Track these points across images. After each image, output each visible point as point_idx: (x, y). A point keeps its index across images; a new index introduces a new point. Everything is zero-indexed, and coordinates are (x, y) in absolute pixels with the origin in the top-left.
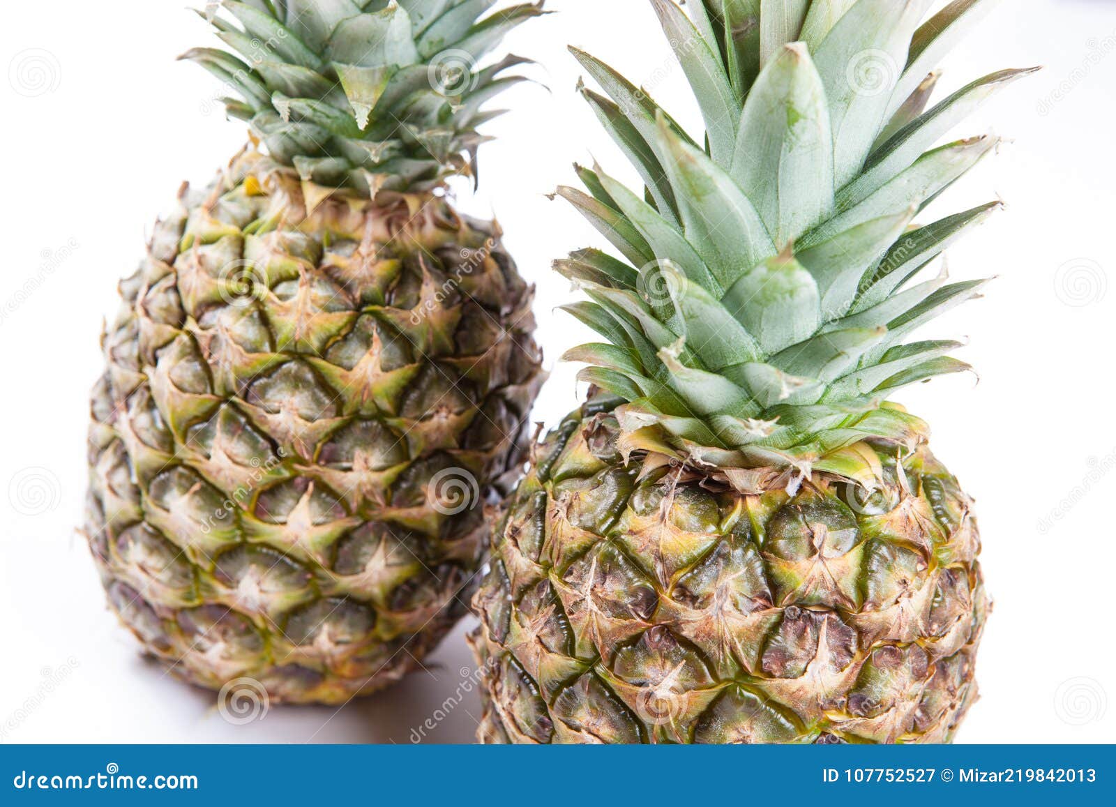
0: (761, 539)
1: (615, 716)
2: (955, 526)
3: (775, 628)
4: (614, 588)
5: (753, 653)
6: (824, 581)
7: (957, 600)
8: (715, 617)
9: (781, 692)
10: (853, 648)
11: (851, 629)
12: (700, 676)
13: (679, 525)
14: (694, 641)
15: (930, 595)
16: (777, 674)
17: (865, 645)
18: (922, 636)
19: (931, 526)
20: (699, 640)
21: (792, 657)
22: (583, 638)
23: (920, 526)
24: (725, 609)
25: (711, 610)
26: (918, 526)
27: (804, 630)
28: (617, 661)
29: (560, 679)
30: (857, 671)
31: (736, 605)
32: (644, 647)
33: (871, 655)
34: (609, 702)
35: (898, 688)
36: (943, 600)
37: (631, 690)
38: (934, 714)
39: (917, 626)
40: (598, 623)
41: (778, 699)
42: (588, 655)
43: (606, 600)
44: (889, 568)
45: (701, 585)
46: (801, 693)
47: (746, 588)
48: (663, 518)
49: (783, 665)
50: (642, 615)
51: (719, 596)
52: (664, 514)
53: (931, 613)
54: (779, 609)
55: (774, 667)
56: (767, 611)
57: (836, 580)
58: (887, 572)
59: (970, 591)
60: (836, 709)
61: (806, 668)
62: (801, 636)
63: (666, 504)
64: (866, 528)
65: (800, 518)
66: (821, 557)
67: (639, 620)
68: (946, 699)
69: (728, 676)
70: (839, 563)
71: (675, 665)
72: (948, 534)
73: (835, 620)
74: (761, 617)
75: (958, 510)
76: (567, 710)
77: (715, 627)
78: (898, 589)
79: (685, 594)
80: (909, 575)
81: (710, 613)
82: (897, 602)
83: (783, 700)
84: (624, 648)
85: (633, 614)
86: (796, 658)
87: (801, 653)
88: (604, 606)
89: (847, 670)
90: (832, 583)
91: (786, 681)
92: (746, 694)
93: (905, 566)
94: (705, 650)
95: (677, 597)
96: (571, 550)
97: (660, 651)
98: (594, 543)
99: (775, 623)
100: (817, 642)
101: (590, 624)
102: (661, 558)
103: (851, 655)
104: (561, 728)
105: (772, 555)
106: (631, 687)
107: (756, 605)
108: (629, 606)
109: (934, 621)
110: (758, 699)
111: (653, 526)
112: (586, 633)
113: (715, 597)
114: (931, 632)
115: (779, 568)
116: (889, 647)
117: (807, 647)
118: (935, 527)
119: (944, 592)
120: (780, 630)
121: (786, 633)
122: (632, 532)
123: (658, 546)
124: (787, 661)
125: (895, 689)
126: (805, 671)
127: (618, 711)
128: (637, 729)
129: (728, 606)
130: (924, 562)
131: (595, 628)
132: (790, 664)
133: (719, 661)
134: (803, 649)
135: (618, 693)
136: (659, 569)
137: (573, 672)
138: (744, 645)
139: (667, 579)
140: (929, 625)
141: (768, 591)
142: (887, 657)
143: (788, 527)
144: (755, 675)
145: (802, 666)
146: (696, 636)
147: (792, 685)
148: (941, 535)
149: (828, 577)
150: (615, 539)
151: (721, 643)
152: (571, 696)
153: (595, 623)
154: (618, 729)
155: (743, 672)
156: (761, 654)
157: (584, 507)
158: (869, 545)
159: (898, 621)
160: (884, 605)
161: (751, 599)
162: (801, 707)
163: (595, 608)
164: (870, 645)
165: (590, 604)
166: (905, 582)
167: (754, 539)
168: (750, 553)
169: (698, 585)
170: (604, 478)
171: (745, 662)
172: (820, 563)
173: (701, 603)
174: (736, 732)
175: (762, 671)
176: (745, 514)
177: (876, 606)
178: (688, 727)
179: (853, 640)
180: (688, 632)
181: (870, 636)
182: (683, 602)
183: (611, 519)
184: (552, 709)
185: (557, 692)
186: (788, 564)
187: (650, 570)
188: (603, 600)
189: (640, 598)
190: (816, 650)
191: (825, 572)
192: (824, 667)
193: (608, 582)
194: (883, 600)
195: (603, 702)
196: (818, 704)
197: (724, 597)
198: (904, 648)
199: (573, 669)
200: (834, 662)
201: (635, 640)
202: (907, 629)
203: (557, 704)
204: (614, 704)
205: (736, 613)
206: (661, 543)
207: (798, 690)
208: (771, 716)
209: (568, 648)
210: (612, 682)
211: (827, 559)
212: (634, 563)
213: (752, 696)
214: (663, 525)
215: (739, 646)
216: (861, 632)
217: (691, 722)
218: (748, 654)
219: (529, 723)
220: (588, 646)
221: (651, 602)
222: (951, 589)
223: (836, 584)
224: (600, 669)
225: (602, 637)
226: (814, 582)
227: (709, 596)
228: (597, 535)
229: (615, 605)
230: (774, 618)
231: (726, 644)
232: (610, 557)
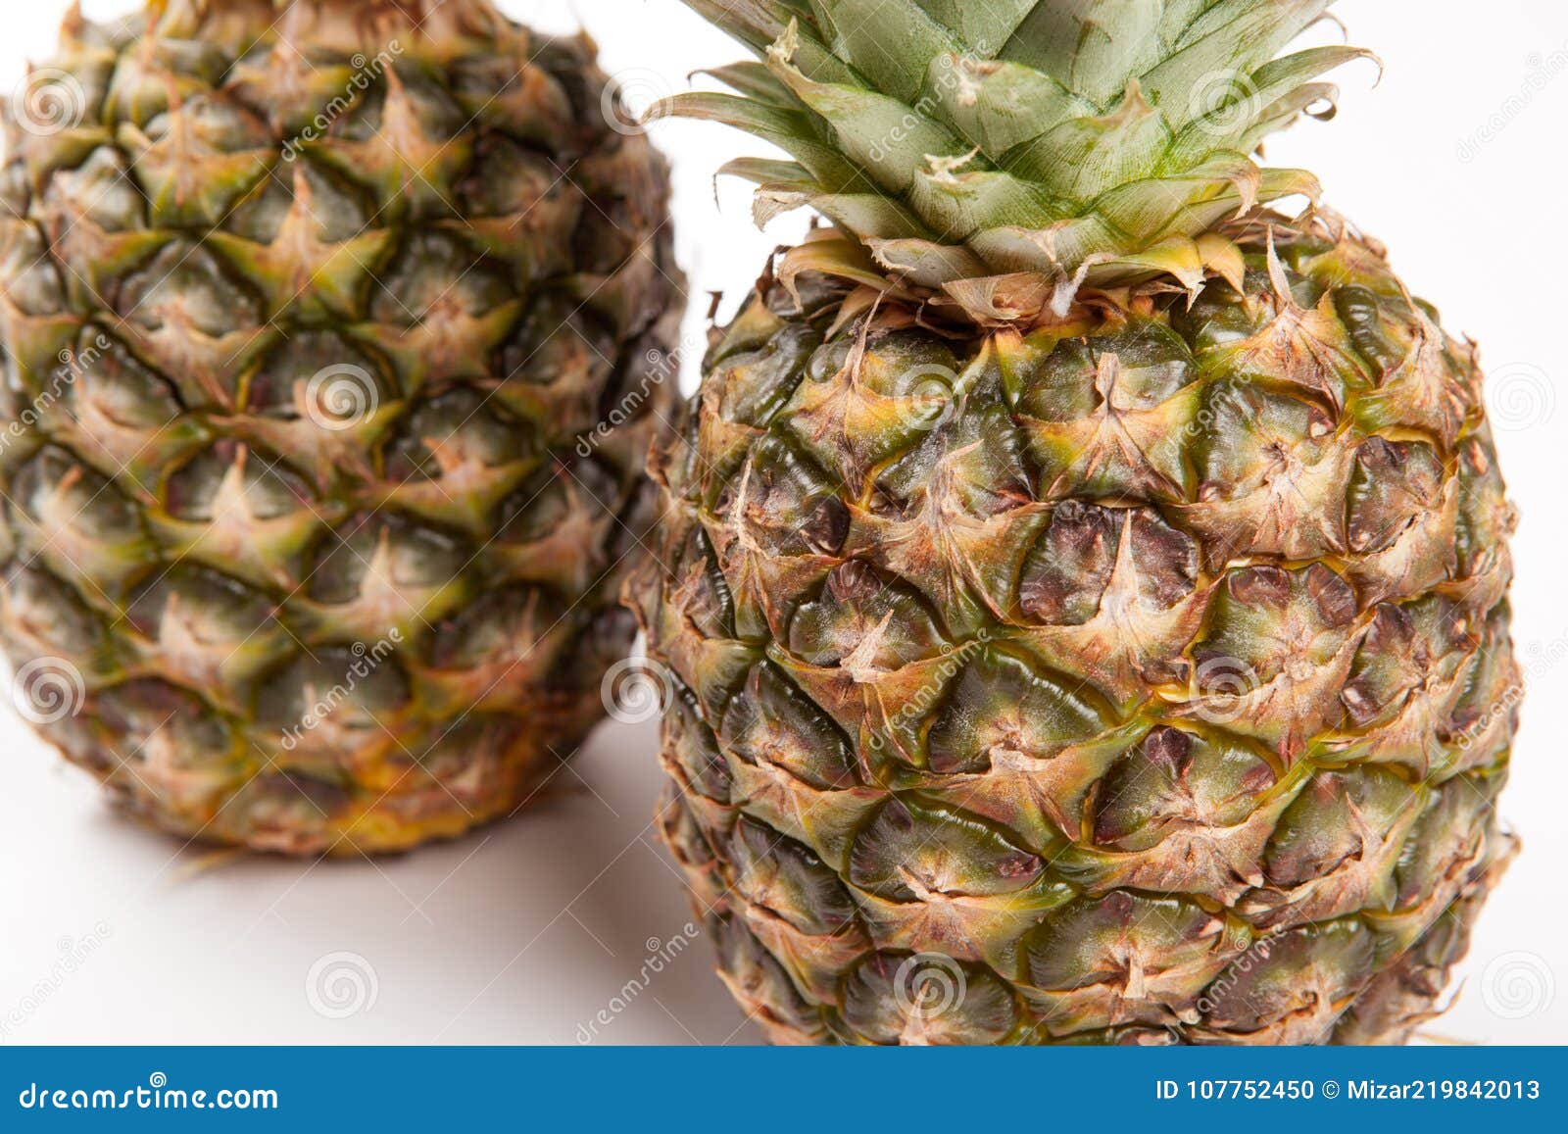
0: (1015, 398)
1: (805, 728)
2: (1393, 360)
3: (1039, 537)
4: (780, 507)
5: (1003, 585)
6: (1120, 451)
7: (1406, 489)
8: (932, 529)
9: (1061, 649)
10: (1191, 570)
11: (1184, 537)
12: (919, 635)
13: (877, 388)
14: (906, 575)
15: (1339, 474)
16: (1049, 618)
17: (1216, 563)
18: (1331, 552)
19: (1338, 359)
20: (913, 573)
21: (1074, 587)
22: (743, 602)
23: (1315, 359)
24: (946, 510)
25: (926, 517)
26: (1311, 357)
27: (1092, 541)
28: (794, 628)
29: (726, 682)
30: (1200, 609)
31: (966, 503)
32: (831, 599)
33: (1225, 580)
34: (792, 705)
35: (1284, 637)
36: (1374, 487)
37: (819, 676)
38: (1385, 696)
39: (1317, 528)
40: (760, 570)
41: (1055, 661)
42: (755, 631)
43: (768, 529)
44: (1246, 425)
45: (913, 480)
46: (1097, 649)
47: (987, 473)
48: (849, 380)
49: (1059, 603)
50: (825, 545)
51: (935, 490)
52: (850, 373)
53: (1349, 509)
54: (1042, 504)
55: (1044, 607)
56: (1021, 509)
57: (1143, 448)
58: (1243, 432)
59: (1440, 481)
60: (1175, 681)
61: (1098, 604)
62: (1086, 550)
63: (853, 358)
64: (1207, 364)
65: (1084, 353)
66: (1111, 409)
67: (817, 553)
68: (1409, 673)
69: (966, 631)
70: (1145, 418)
71: (879, 619)
72: (1378, 374)
73: (1148, 521)
74: (1010, 520)
75: (1405, 337)
76: (739, 732)
77: (935, 546)
78: (1263, 461)
79: (892, 502)
80: (1287, 438)
81: (925, 522)
82: (1265, 483)
83: (1068, 665)
84: (803, 607)
85: (811, 546)
86: (1082, 589)
87: (1087, 579)
88: (767, 539)
89: (1180, 607)
90: (1137, 453)
91: (1068, 630)
92: (1000, 658)
93: (1280, 425)
94: (925, 588)
95: (878, 508)
96: (723, 464)
97: (855, 601)
98: (751, 440)
99: (1037, 529)
100: (1114, 558)
101: (748, 576)
102: (848, 445)
103: (1190, 583)
104: (735, 763)
105: (1030, 417)
106: (818, 671)
107: (1005, 502)
108: (803, 532)
109: (1362, 525)
110: (1025, 669)
111: (836, 394)
112: (745, 590)
113: (928, 492)
114: (1354, 546)
115: (1042, 436)
116: (1264, 569)
117: (1098, 568)
118: (1346, 359)
119: (1373, 471)
120: (1048, 542)
121: (1059, 546)
122: (805, 412)
123: (842, 426)
124: (1066, 595)
125: (1278, 639)
126: (1098, 609)
127: (807, 718)
128: (842, 747)
129: (950, 503)
130: (1327, 420)
131: (757, 579)
132: (1070, 601)
133: (945, 605)
134: (1091, 571)
135: (804, 687)
136: (847, 463)
137: (740, 665)
138: (984, 571)
139: (860, 479)
140: (1348, 532)
141: (1023, 477)
142: (1262, 585)
143: (1060, 371)
144: (1012, 622)
145: (1094, 601)
146: (909, 569)
147: (1080, 635)
148: (1360, 374)
149: (1127, 443)
150: (781, 429)
151: (946, 571)
152: (742, 708)
153: (756, 571)
154: (811, 751)
155: (990, 619)
156: (1018, 587)
157: (741, 389)
158: (1209, 389)
159: (1271, 518)
160: (1238, 489)
161: (992, 493)
162: (1104, 676)
163: (753, 545)
164: (1224, 563)
165: (747, 542)
166: (1276, 447)
167: (1006, 400)
168: (994, 418)
169: (907, 480)
170: (777, 342)
171: (989, 601)
172: (1112, 420)
173: (912, 509)
174: (996, 729)
175: (1024, 617)
176: (994, 361)
177: (1224, 491)
178: (917, 730)
179: (1189, 556)
180: (896, 563)
181: (1221, 548)
182: (887, 514)
183: (779, 403)
184: (720, 735)
185: (724, 707)
186: (1055, 427)
187: (831, 468)
188: (764, 528)
189: (819, 517)
190: (1112, 571)
191: (1122, 435)
192: (1133, 600)
193: (771, 499)
194: (1237, 480)
195: (784, 706)
196: (1134, 670)
197: (942, 491)
198: (1298, 572)
199: (740, 659)
200: (1154, 592)
201: (816, 591)
202: (1295, 535)
203: (726, 728)
204: (802, 708)
205: (970, 519)
206: (847, 420)
207: (1091, 644)
208: (1052, 697)
209: (726, 627)
210: (790, 666)
211: (1125, 413)
212: (809, 461)
213: (1011, 661)
214: (849, 391)
215: (976, 574)
216: (1206, 540)
217: (921, 721)
218: (992, 588)
219: (698, 771)
220: (751, 615)
221: (839, 521)
222: (1394, 473)
223: (1143, 454)
224: (775, 651)
225: (769, 592)
226: (1101, 453)
227: (922, 495)
228: (757, 427)
229: (783, 532)
230: (1035, 521)
231: (956, 573)
232: (770, 458)
